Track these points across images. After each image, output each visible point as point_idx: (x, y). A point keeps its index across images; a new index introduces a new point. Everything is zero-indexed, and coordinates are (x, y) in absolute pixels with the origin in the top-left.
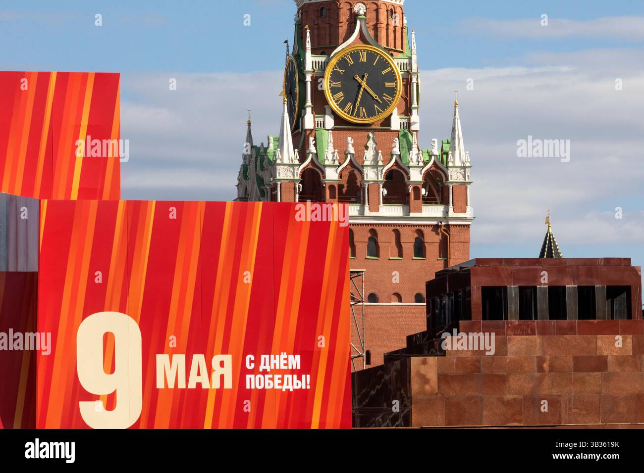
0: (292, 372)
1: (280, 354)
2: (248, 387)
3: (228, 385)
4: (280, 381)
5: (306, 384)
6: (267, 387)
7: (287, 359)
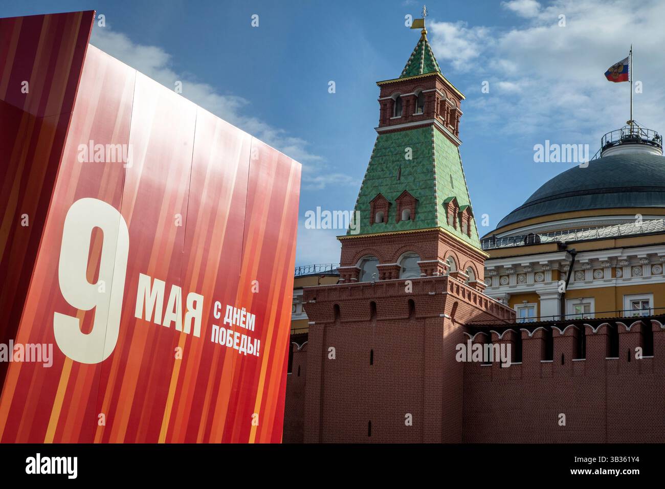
0: (248, 333)
1: (241, 309)
2: (213, 340)
3: (197, 333)
4: (238, 341)
5: (257, 351)
6: (228, 345)
7: (245, 316)
